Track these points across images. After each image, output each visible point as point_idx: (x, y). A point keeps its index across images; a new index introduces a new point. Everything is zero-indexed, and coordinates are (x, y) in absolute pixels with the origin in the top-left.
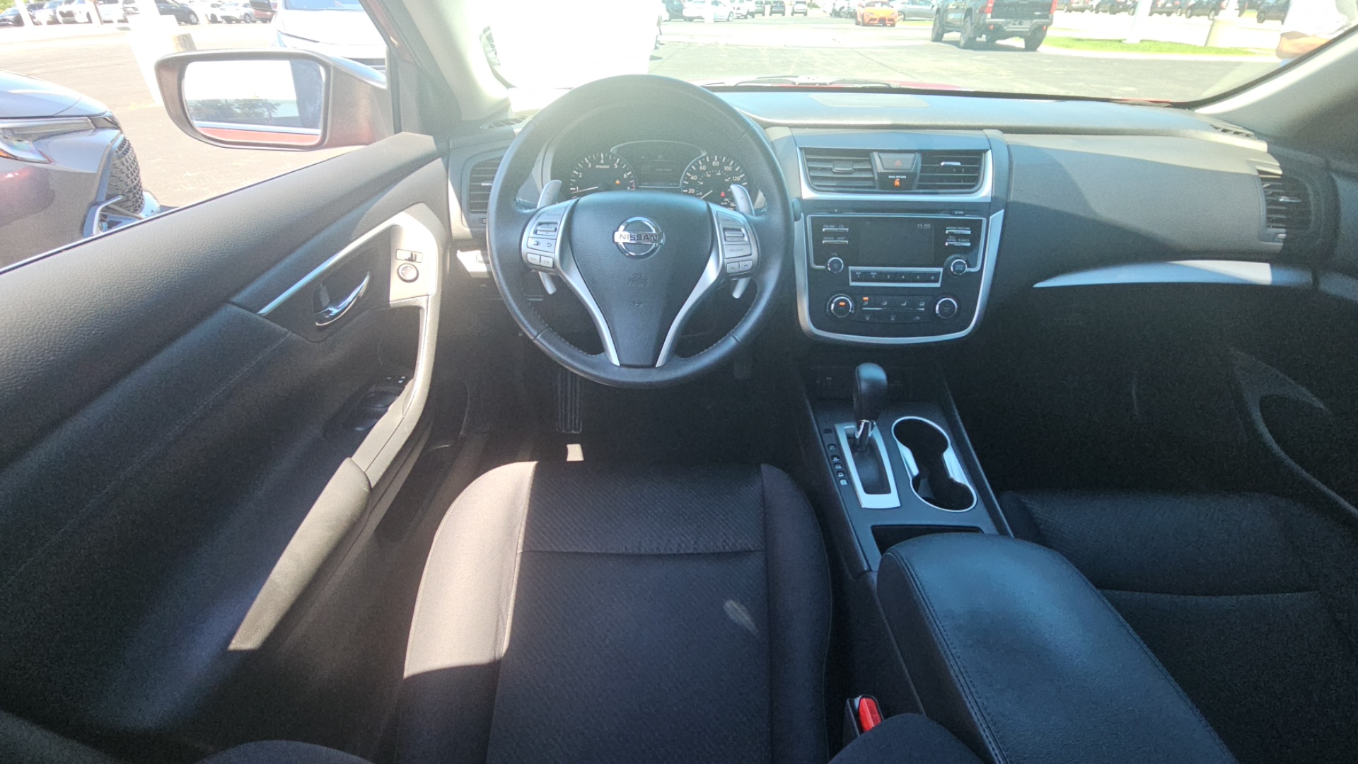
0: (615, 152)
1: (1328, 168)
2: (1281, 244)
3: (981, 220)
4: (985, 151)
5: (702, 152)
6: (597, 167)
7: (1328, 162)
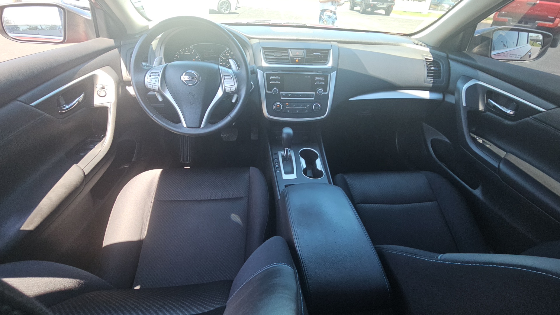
0: (192, 48)
1: (448, 57)
2: (432, 84)
3: (328, 75)
4: (330, 50)
5: (227, 48)
6: (185, 53)
7: (447, 56)
